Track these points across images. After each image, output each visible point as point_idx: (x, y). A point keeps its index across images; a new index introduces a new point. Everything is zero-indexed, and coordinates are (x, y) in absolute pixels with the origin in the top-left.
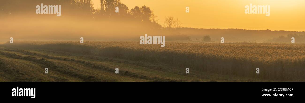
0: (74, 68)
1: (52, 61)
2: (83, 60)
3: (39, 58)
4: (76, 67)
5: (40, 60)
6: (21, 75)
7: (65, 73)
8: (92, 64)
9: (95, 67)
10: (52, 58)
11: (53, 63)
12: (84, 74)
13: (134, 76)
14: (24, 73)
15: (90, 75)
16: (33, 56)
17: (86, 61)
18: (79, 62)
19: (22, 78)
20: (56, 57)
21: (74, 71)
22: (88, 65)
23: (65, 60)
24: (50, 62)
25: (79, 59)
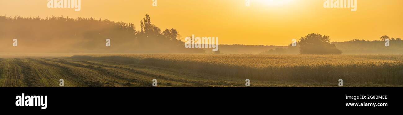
0: (122, 74)
1: (106, 68)
2: (128, 68)
3: (96, 67)
4: (123, 73)
5: (97, 68)
6: (84, 79)
7: (116, 77)
8: (135, 71)
9: (137, 73)
10: (106, 66)
11: (107, 70)
12: (129, 78)
13: (165, 79)
14: (86, 77)
15: (134, 78)
16: (93, 65)
17: (131, 68)
18: (126, 69)
19: (85, 81)
20: (109, 65)
21: (122, 75)
22: (132, 71)
23: (115, 67)
24: (105, 69)
25: (125, 67)
